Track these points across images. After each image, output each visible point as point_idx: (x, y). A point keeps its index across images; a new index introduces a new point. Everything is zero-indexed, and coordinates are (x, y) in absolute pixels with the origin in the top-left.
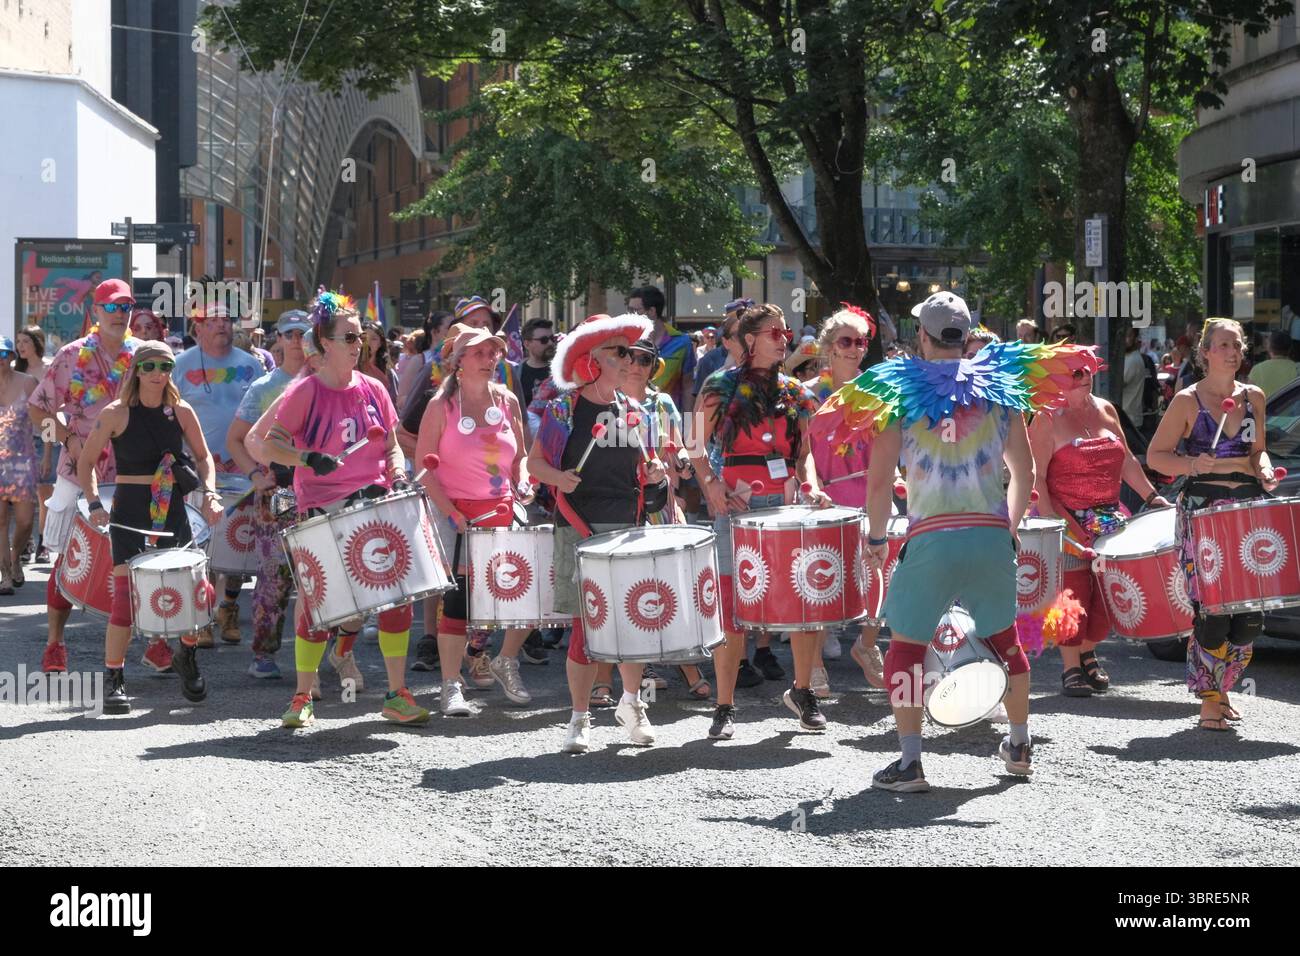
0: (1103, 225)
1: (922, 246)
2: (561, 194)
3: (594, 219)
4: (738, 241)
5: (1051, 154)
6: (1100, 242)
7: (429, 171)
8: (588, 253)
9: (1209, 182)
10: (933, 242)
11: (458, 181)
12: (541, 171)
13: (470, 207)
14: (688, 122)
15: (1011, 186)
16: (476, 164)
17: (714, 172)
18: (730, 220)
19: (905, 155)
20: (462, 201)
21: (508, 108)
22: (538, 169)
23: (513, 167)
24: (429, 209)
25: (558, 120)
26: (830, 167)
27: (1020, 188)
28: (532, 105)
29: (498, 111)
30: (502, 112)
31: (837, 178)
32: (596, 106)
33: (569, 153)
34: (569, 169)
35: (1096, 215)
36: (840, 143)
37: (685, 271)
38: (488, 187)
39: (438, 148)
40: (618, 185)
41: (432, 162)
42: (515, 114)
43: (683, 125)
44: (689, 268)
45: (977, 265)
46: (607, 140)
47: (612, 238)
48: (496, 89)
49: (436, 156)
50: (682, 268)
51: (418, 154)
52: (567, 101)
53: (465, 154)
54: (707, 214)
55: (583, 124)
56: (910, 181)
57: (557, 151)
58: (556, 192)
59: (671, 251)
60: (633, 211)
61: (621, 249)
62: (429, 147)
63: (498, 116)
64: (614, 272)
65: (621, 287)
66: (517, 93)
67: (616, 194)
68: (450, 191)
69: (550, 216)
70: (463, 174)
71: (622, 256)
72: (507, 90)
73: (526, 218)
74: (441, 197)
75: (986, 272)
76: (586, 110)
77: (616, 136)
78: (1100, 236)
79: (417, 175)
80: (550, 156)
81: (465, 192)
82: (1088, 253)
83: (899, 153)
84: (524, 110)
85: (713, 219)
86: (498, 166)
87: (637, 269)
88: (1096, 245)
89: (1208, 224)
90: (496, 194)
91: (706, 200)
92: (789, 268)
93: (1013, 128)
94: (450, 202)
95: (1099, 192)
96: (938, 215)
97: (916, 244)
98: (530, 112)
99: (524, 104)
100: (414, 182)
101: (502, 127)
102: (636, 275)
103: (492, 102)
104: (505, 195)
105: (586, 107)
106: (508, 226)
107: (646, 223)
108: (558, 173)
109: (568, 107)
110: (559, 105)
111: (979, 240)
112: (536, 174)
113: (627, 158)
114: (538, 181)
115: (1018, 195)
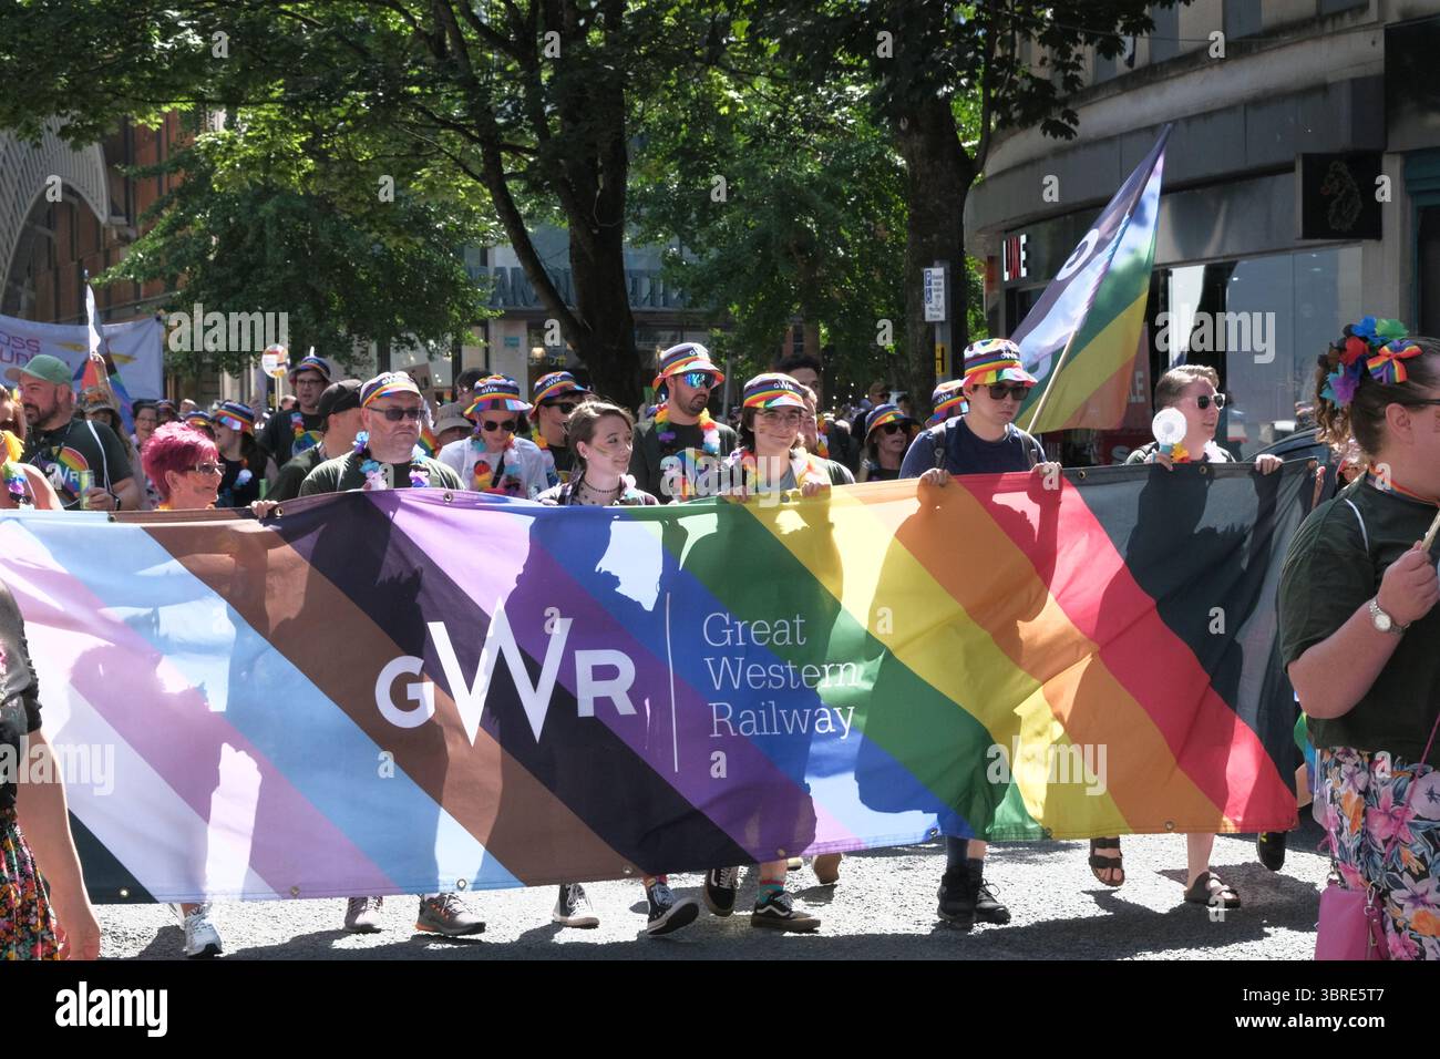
0: (945, 274)
1: (652, 309)
2: (273, 255)
3: (308, 282)
4: (463, 305)
5: (806, 207)
6: (942, 294)
7: (115, 236)
8: (304, 319)
9: (1006, 231)
10: (664, 305)
11: (160, 243)
12: (251, 229)
13: (174, 270)
14: (425, 173)
15: (762, 240)
16: (177, 225)
17: (438, 231)
18: (455, 282)
19: (644, 211)
20: (164, 263)
21: (225, 160)
22: (247, 229)
23: (220, 227)
24: (129, 273)
25: (280, 172)
26: (587, 218)
27: (773, 243)
28: (252, 156)
29: (213, 164)
30: (218, 164)
31: (596, 232)
32: (321, 157)
33: (281, 211)
34: (281, 227)
35: (936, 263)
36: (598, 193)
37: (408, 338)
38: (193, 249)
39: (123, 211)
40: (335, 245)
41: (117, 226)
42: (233, 166)
43: (420, 177)
44: (412, 336)
45: (723, 329)
46: (334, 194)
47: (329, 303)
48: (211, 139)
49: (122, 220)
50: (404, 335)
51: (103, 219)
52: (290, 151)
53: (166, 213)
54: (429, 276)
55: (309, 175)
56: (651, 239)
57: (269, 208)
58: (269, 253)
59: (392, 317)
60: (352, 273)
61: (337, 314)
62: (114, 212)
63: (213, 169)
64: (332, 339)
65: (341, 354)
66: (235, 143)
67: (333, 256)
68: (151, 253)
69: (262, 278)
70: (164, 235)
71: (338, 323)
72: (223, 140)
73: (236, 282)
74: (141, 260)
75: (733, 336)
76: (311, 161)
77: (345, 190)
78: (942, 286)
79: (102, 241)
80: (261, 214)
81: (168, 257)
82: (927, 306)
83: (638, 209)
84: (242, 161)
85: (438, 281)
86: (202, 226)
87: (355, 336)
88: (938, 296)
89: (1006, 277)
90: (202, 256)
91: (429, 261)
92: (512, 334)
93: (766, 178)
94: (151, 265)
95: (935, 236)
96: (681, 273)
97: (647, 307)
98: (249, 163)
99: (242, 156)
100: (98, 250)
101: (217, 181)
102: (355, 343)
103: (206, 153)
104: (211, 257)
105: (311, 158)
106: (215, 291)
107: (363, 286)
108: (270, 233)
109: (290, 158)
110: (281, 155)
111: (728, 302)
112: (245, 234)
113: (357, 214)
114: (249, 240)
115: (773, 252)
